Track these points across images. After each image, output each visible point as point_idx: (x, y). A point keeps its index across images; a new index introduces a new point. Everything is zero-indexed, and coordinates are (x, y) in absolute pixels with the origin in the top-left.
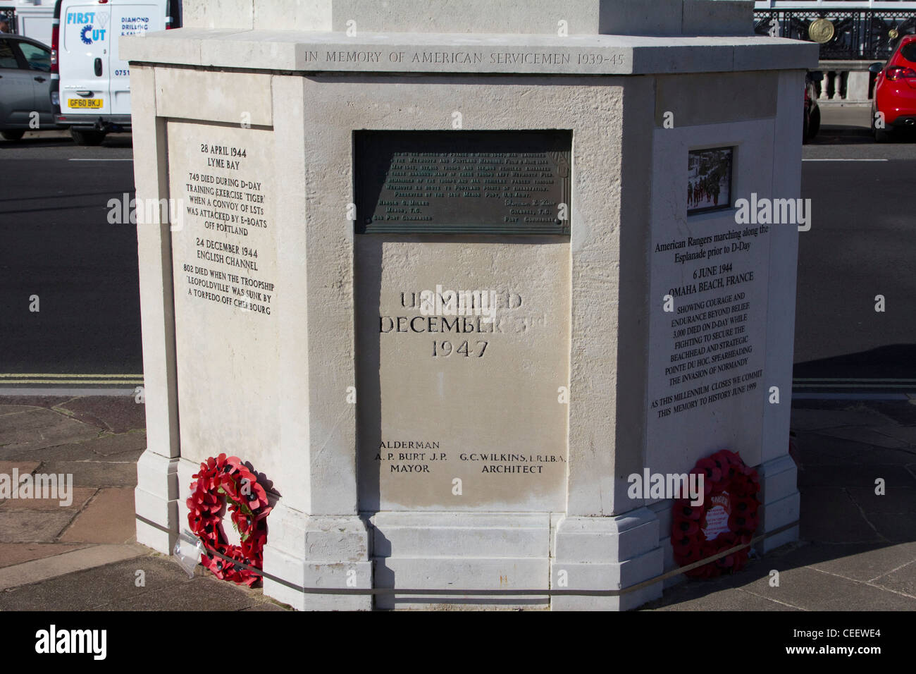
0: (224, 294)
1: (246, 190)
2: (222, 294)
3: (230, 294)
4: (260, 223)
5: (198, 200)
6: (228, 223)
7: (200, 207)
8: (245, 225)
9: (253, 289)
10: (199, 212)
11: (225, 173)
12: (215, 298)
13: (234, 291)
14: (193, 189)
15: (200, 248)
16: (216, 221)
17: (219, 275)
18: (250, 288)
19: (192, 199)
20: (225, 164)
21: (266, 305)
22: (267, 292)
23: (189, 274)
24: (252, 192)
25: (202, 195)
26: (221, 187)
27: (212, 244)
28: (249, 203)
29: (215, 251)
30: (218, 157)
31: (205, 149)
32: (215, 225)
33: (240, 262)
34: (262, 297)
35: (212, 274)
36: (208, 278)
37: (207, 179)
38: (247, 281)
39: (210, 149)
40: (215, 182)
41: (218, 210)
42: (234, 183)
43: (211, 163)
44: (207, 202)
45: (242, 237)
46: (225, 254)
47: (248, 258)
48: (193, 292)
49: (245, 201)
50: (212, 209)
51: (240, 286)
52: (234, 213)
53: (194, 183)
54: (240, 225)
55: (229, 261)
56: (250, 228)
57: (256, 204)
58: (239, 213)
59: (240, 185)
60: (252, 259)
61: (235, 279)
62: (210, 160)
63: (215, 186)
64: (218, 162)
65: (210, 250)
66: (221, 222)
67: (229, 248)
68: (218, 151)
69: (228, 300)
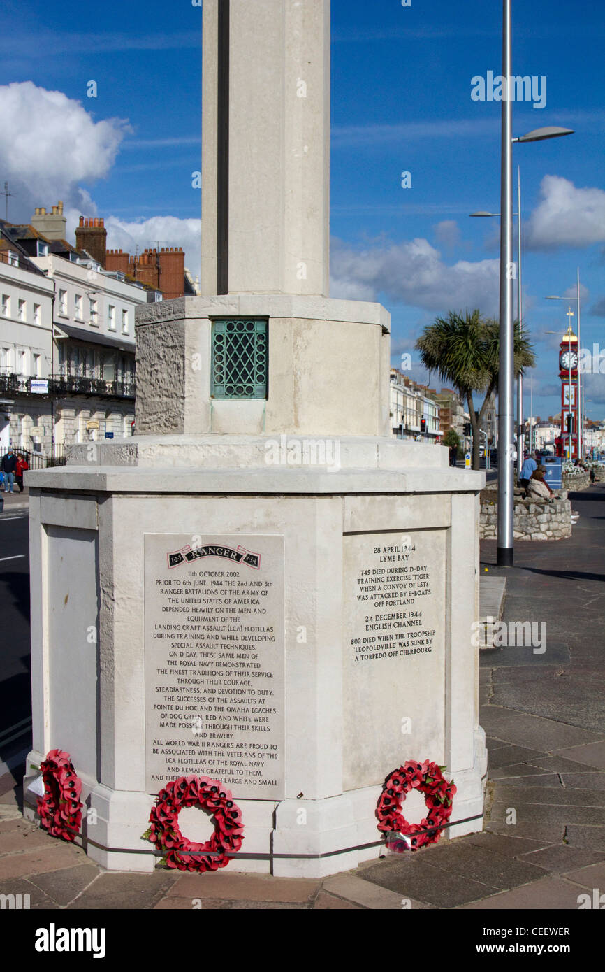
0: (392, 650)
1: (415, 572)
2: (387, 651)
3: (397, 648)
4: (425, 592)
5: (368, 589)
6: (399, 598)
7: (370, 594)
8: (413, 597)
9: (418, 638)
10: (369, 597)
11: (397, 564)
12: (383, 655)
13: (400, 644)
14: (364, 581)
15: (370, 623)
16: (385, 600)
17: (386, 638)
18: (414, 639)
19: (362, 589)
20: (396, 558)
21: (427, 646)
22: (429, 637)
23: (357, 646)
24: (420, 573)
25: (373, 584)
26: (391, 575)
27: (380, 618)
28: (416, 581)
29: (384, 622)
30: (390, 554)
31: (377, 550)
32: (385, 604)
33: (406, 623)
34: (425, 642)
35: (380, 639)
36: (377, 643)
37: (378, 572)
38: (412, 635)
39: (382, 550)
40: (386, 572)
41: (388, 591)
42: (403, 570)
43: (383, 559)
44: (377, 588)
45: (409, 605)
46: (392, 621)
47: (414, 619)
48: (360, 658)
49: (413, 580)
50: (382, 592)
51: (405, 640)
52: (403, 590)
53: (365, 577)
54: (407, 597)
55: (396, 625)
56: (416, 598)
57: (423, 580)
58: (408, 589)
59: (409, 571)
60: (418, 618)
61: (402, 636)
62: (383, 558)
63: (386, 575)
64: (390, 558)
65: (379, 622)
66: (389, 600)
67: (398, 616)
68: (390, 551)
69: (392, 654)
